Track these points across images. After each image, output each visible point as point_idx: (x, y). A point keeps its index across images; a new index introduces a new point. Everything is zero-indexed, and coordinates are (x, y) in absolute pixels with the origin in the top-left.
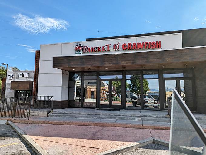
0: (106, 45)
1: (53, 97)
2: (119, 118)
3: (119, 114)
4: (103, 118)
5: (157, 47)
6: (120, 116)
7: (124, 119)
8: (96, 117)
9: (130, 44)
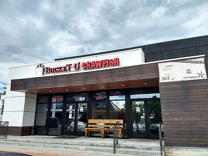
0: (67, 66)
1: (8, 122)
2: (64, 147)
3: (66, 142)
4: (48, 147)
5: (115, 64)
6: (67, 144)
7: (68, 149)
8: (41, 145)
9: (89, 63)
